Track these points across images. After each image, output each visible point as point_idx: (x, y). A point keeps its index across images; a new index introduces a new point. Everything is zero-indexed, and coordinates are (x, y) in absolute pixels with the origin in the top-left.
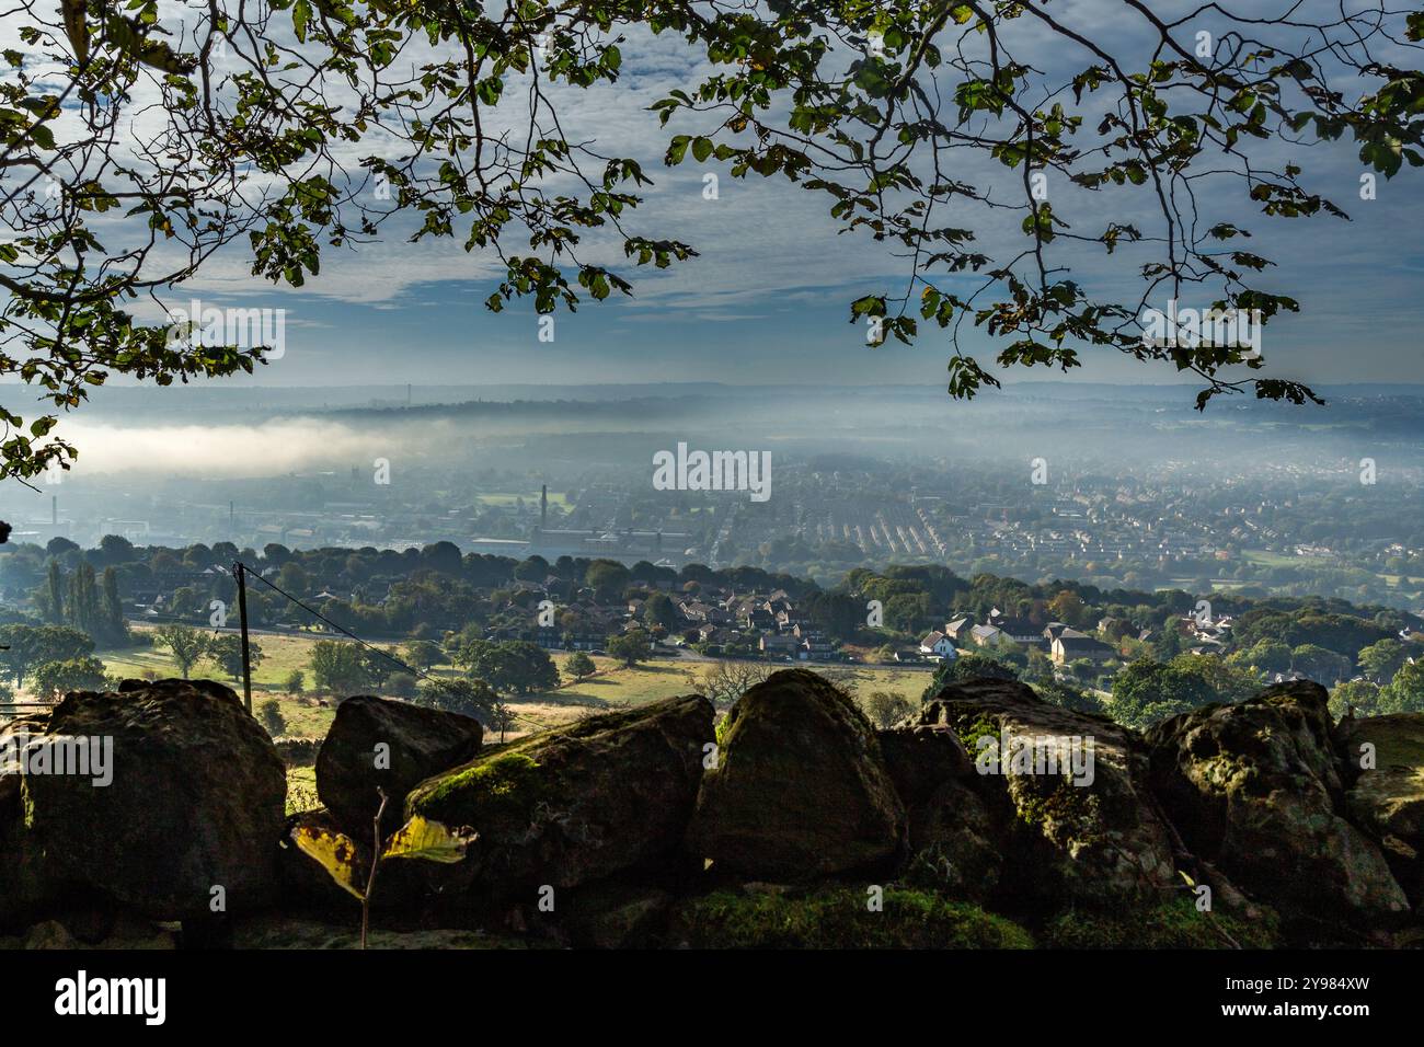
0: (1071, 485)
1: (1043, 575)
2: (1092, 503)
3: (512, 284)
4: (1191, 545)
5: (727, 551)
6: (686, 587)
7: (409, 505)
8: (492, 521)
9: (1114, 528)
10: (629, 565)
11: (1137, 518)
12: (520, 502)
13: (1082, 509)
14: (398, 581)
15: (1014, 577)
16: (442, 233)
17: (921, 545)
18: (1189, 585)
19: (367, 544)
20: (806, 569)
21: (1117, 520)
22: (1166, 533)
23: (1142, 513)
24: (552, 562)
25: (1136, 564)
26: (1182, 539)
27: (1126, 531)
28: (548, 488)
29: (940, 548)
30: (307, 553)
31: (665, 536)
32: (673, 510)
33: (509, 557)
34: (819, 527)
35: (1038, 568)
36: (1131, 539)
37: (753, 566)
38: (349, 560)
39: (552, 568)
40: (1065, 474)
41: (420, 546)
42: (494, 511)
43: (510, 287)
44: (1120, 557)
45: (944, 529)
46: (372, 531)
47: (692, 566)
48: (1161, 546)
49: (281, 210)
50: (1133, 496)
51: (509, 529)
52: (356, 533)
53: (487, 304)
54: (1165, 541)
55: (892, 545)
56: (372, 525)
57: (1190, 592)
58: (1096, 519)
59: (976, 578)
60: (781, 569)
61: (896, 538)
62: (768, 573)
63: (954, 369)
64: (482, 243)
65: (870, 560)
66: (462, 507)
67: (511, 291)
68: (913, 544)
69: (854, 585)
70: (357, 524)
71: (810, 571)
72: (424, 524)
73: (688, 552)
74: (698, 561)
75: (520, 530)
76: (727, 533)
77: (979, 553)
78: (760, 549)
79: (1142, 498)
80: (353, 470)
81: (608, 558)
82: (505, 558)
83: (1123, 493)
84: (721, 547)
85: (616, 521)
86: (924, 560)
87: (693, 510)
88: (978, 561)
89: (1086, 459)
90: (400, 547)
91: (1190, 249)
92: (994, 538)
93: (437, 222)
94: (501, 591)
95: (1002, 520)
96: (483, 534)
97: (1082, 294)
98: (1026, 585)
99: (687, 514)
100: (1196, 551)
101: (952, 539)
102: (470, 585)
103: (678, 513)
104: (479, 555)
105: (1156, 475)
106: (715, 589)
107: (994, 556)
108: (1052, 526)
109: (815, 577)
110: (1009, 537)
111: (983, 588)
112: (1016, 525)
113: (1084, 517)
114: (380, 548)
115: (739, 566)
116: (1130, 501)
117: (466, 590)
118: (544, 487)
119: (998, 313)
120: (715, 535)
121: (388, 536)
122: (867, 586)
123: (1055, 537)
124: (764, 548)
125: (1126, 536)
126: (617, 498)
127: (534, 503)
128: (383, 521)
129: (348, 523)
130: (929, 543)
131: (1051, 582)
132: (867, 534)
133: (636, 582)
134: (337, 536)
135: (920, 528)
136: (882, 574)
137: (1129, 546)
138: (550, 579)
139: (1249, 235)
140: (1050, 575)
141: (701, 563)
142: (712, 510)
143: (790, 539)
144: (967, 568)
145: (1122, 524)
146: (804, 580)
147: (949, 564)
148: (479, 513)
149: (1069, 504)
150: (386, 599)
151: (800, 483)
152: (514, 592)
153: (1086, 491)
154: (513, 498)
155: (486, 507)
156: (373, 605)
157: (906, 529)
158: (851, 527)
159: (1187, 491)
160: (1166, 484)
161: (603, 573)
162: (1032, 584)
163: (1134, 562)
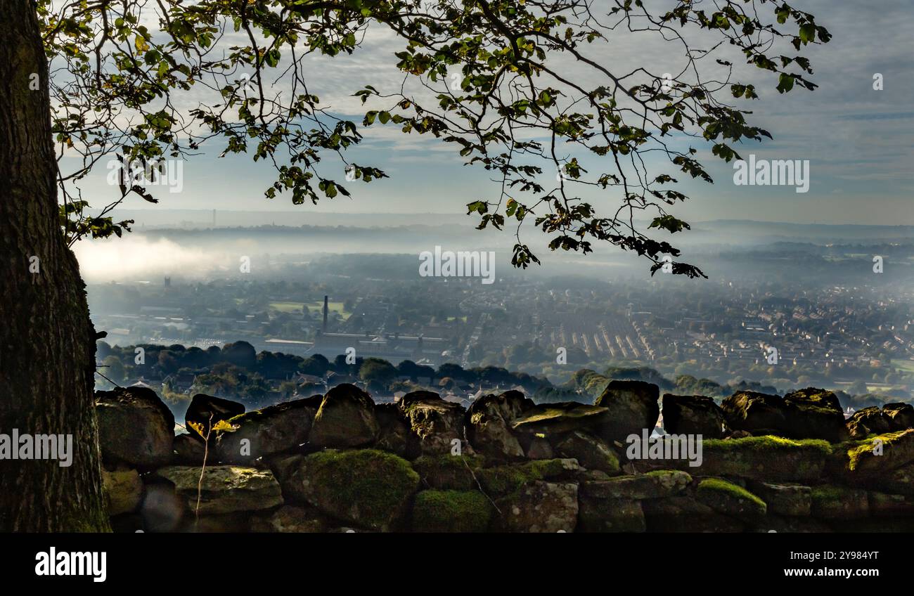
0: (757, 305)
1: (733, 377)
2: (773, 319)
3: (282, 182)
4: (850, 355)
5: (476, 353)
6: (442, 382)
7: (211, 310)
8: (282, 324)
9: (790, 340)
10: (395, 364)
11: (809, 332)
12: (306, 309)
13: (766, 324)
14: (202, 373)
15: (709, 378)
16: (239, 151)
17: (635, 351)
18: (848, 387)
19: (177, 342)
20: (540, 369)
21: (793, 334)
22: (831, 344)
23: (812, 328)
24: (332, 360)
25: (808, 369)
26: (843, 350)
27: (800, 342)
28: (329, 299)
29: (650, 353)
30: (126, 348)
31: (425, 341)
32: (433, 319)
33: (296, 355)
34: (552, 335)
35: (729, 371)
36: (804, 349)
37: (497, 366)
38: (161, 355)
39: (331, 365)
40: (752, 295)
41: (220, 344)
42: (284, 317)
43: (281, 184)
44: (795, 363)
45: (654, 338)
46: (180, 331)
47: (447, 365)
48: (827, 355)
49: (139, 132)
50: (806, 314)
51: (295, 332)
52: (166, 333)
53: (266, 194)
54: (831, 351)
55: (612, 351)
56: (181, 326)
57: (850, 393)
58: (777, 332)
59: (678, 378)
60: (521, 369)
61: (615, 345)
62: (510, 372)
63: (516, 251)
64: (264, 156)
65: (593, 362)
66: (257, 313)
67: (281, 186)
68: (629, 350)
69: (580, 382)
70: (168, 325)
71: (544, 371)
72: (225, 327)
73: (444, 353)
74: (452, 361)
75: (305, 332)
76: (477, 338)
77: (681, 358)
78: (504, 352)
79: (813, 316)
80: (166, 279)
81: (378, 357)
82: (292, 356)
83: (798, 312)
84: (472, 349)
85: (385, 327)
86: (638, 364)
87: (450, 319)
88: (681, 365)
89: (769, 284)
90: (204, 345)
91: (646, 187)
92: (694, 346)
93: (236, 144)
94: (288, 383)
95: (701, 332)
96: (274, 335)
97: (593, 212)
98: (718, 385)
99: (443, 322)
100: (855, 359)
101: (660, 346)
102: (262, 378)
103: (436, 321)
104: (270, 353)
105: (825, 297)
106: (466, 384)
107: (693, 361)
108: (742, 338)
109: (548, 376)
110: (706, 346)
111: (684, 387)
112: (712, 336)
113: (767, 330)
114: (187, 346)
115: (486, 366)
116: (804, 319)
117: (260, 383)
118: (326, 297)
119: (548, 219)
120: (467, 339)
121: (194, 336)
122: (590, 383)
123: (743, 347)
124: (507, 351)
125: (799, 346)
126: (387, 308)
127: (317, 311)
128: (190, 323)
129: (160, 324)
130: (641, 349)
131: (738, 383)
132: (592, 341)
133: (401, 377)
134: (151, 335)
135: (635, 337)
136: (602, 374)
137: (802, 354)
138: (330, 374)
139: (676, 182)
140: (739, 377)
141: (455, 362)
142: (465, 319)
143: (528, 344)
144: (672, 370)
145: (797, 336)
146: (539, 378)
147: (657, 367)
148: (271, 318)
149: (756, 320)
150: (192, 388)
151: (537, 298)
152: (299, 384)
153: (769, 310)
154: (300, 306)
155: (277, 313)
156: (181, 393)
157: (623, 338)
158: (579, 335)
159: (849, 311)
160: (833, 305)
161: (373, 369)
162: (723, 384)
163: (805, 368)
